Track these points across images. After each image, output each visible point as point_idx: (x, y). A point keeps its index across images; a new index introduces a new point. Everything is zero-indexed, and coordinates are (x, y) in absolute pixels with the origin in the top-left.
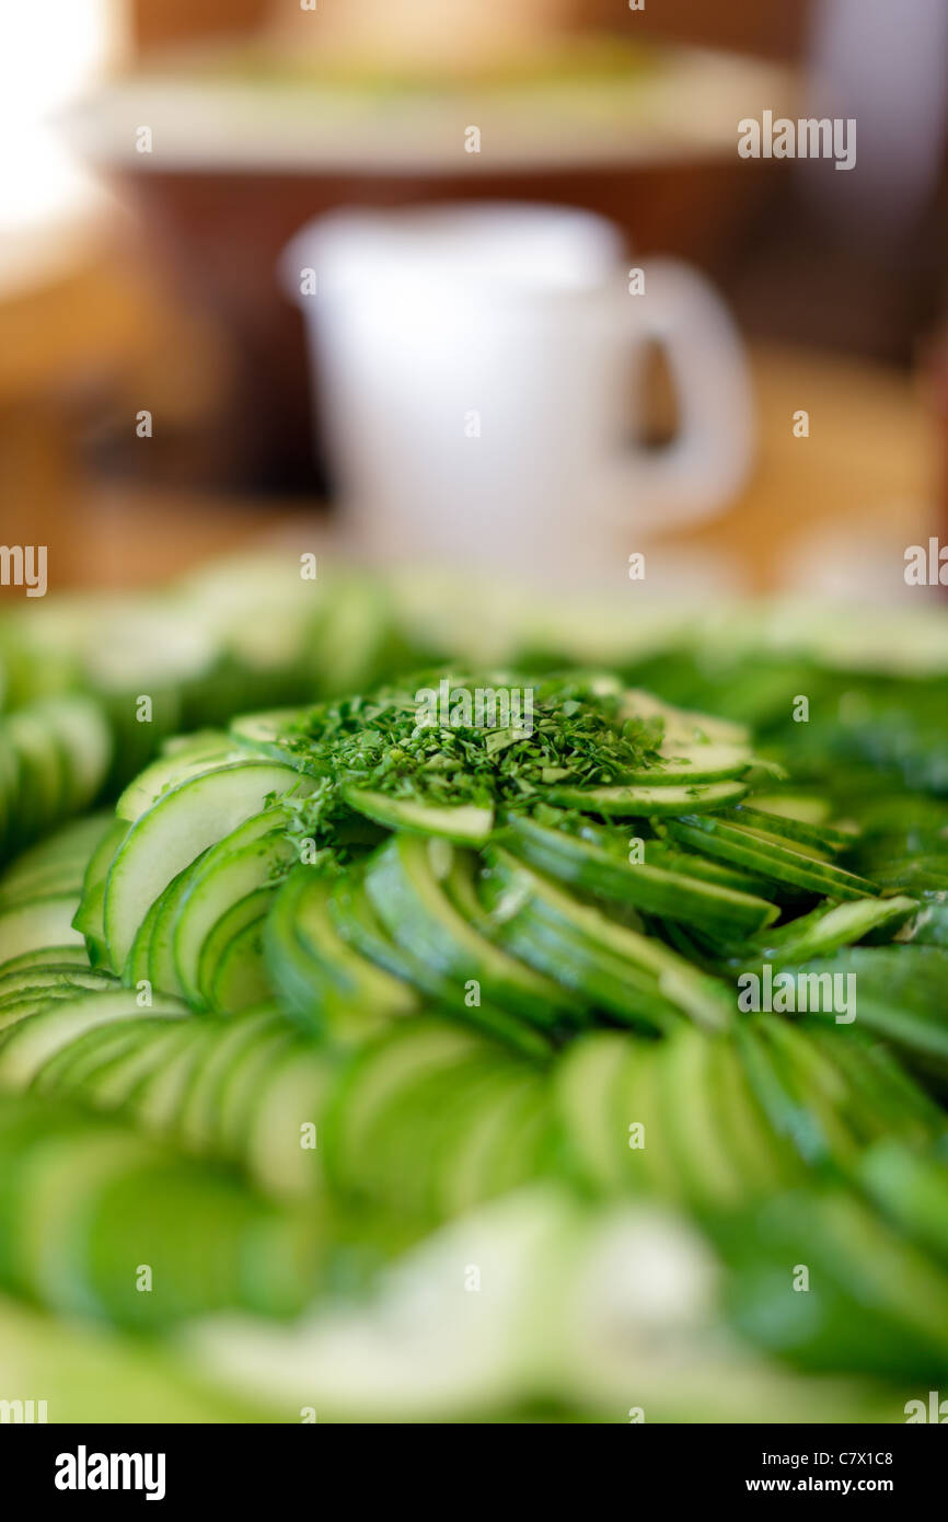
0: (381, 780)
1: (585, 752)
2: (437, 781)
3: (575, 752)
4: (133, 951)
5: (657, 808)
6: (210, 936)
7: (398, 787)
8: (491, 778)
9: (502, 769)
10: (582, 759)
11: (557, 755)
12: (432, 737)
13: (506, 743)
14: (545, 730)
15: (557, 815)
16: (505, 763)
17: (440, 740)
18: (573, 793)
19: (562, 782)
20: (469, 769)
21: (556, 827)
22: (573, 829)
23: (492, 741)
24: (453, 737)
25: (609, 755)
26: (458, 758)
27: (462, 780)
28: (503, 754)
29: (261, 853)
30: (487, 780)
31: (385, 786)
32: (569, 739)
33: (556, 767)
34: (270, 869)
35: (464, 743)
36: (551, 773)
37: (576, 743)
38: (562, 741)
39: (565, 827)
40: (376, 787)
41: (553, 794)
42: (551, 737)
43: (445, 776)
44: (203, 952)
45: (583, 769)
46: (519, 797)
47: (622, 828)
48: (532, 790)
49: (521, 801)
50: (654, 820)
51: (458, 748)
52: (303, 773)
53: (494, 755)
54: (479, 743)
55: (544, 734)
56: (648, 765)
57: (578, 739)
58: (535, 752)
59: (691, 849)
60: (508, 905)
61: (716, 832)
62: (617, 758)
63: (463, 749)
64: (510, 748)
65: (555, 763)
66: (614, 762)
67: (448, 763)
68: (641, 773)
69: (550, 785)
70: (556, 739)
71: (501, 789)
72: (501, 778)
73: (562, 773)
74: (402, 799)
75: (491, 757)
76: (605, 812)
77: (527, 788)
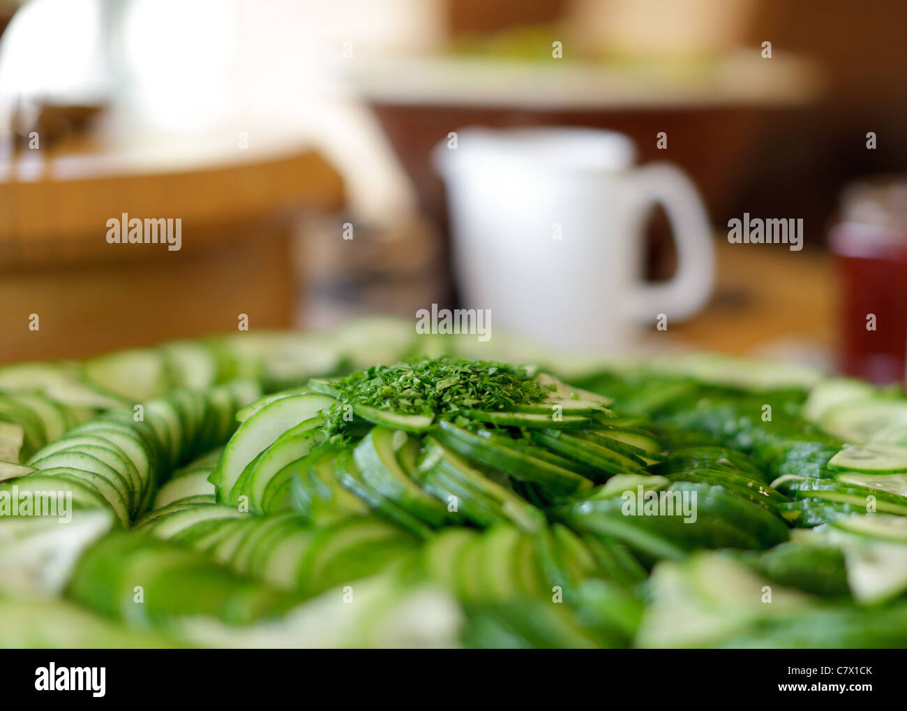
0: (374, 400)
1: (492, 393)
2: (404, 402)
3: (488, 392)
4: (233, 489)
5: (526, 422)
6: (272, 480)
7: (382, 404)
8: (435, 402)
9: (443, 398)
10: (489, 396)
11: (476, 393)
12: (409, 381)
13: (449, 385)
14: (472, 380)
15: (466, 422)
16: (445, 395)
17: (412, 381)
18: (479, 412)
19: (475, 406)
20: (425, 397)
21: (465, 428)
22: (475, 429)
23: (441, 383)
24: (419, 381)
25: (506, 395)
26: (420, 392)
27: (418, 402)
28: (445, 390)
29: (307, 438)
30: (433, 402)
31: (375, 403)
32: (485, 386)
33: (474, 399)
34: (311, 446)
35: (426, 385)
36: (469, 401)
37: (489, 388)
38: (481, 387)
39: (470, 428)
40: (370, 404)
41: (467, 412)
42: (475, 384)
43: (410, 401)
44: (267, 487)
45: (490, 401)
46: (449, 412)
47: (504, 431)
48: (457, 409)
49: (449, 414)
50: (523, 429)
51: (422, 387)
52: (339, 400)
53: (440, 391)
54: (433, 385)
55: (472, 383)
56: (529, 402)
57: (490, 386)
58: (463, 391)
59: (541, 445)
60: (428, 463)
61: (559, 439)
62: (510, 397)
63: (424, 388)
64: (450, 388)
65: (473, 397)
66: (507, 398)
67: (413, 393)
68: (524, 406)
69: (467, 408)
70: (478, 385)
71: (439, 408)
72: (442, 403)
73: (476, 402)
74: (383, 410)
75: (437, 391)
76: (495, 423)
77: (454, 408)
